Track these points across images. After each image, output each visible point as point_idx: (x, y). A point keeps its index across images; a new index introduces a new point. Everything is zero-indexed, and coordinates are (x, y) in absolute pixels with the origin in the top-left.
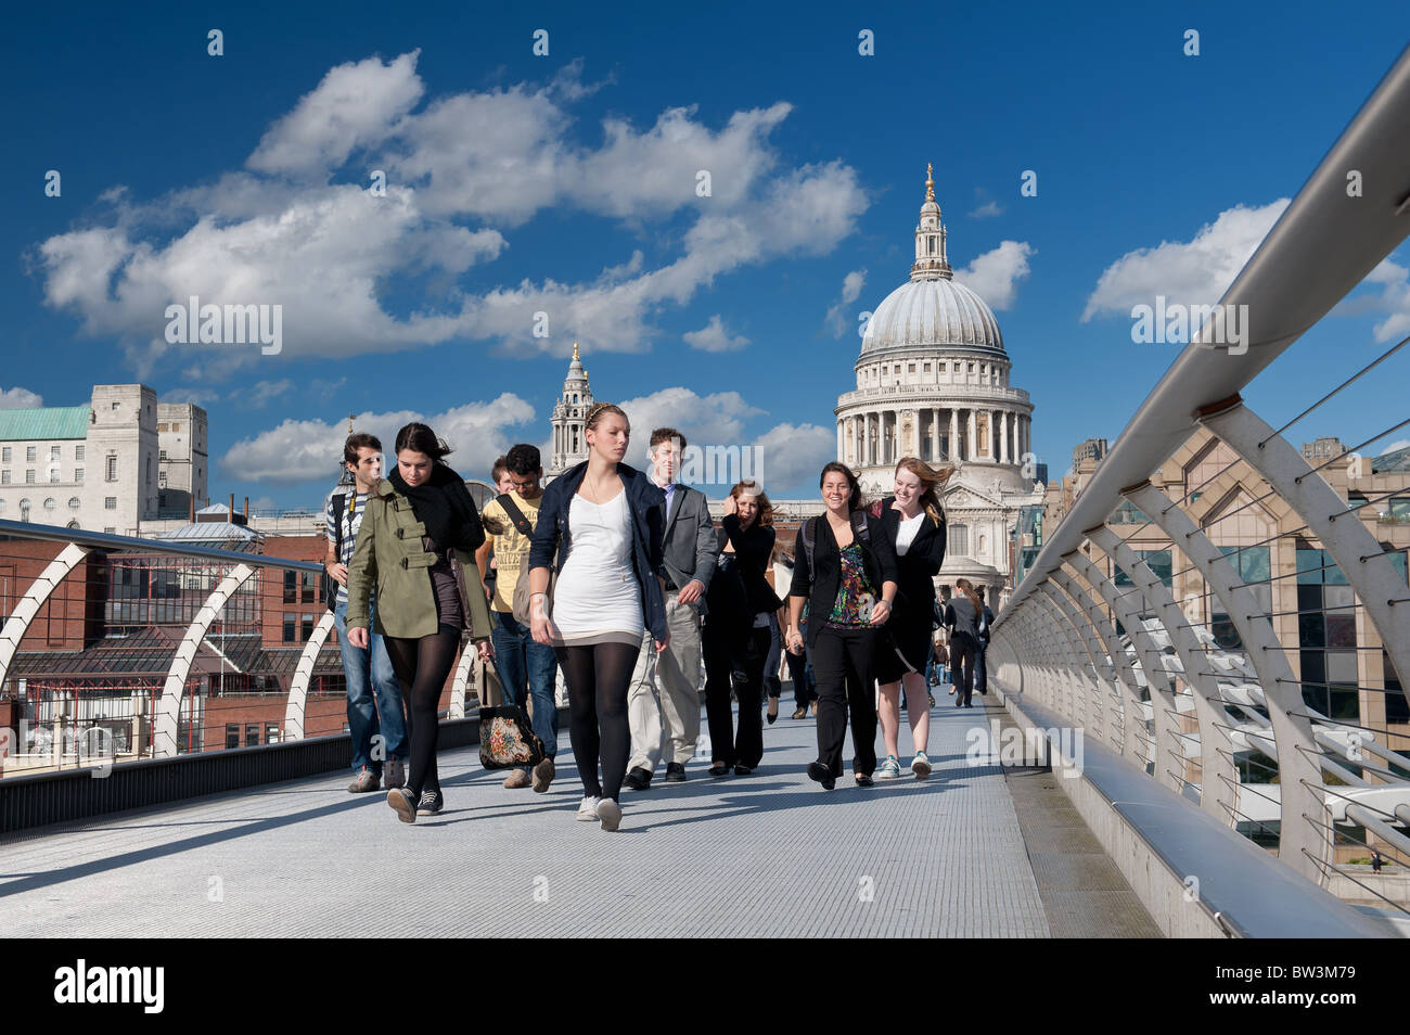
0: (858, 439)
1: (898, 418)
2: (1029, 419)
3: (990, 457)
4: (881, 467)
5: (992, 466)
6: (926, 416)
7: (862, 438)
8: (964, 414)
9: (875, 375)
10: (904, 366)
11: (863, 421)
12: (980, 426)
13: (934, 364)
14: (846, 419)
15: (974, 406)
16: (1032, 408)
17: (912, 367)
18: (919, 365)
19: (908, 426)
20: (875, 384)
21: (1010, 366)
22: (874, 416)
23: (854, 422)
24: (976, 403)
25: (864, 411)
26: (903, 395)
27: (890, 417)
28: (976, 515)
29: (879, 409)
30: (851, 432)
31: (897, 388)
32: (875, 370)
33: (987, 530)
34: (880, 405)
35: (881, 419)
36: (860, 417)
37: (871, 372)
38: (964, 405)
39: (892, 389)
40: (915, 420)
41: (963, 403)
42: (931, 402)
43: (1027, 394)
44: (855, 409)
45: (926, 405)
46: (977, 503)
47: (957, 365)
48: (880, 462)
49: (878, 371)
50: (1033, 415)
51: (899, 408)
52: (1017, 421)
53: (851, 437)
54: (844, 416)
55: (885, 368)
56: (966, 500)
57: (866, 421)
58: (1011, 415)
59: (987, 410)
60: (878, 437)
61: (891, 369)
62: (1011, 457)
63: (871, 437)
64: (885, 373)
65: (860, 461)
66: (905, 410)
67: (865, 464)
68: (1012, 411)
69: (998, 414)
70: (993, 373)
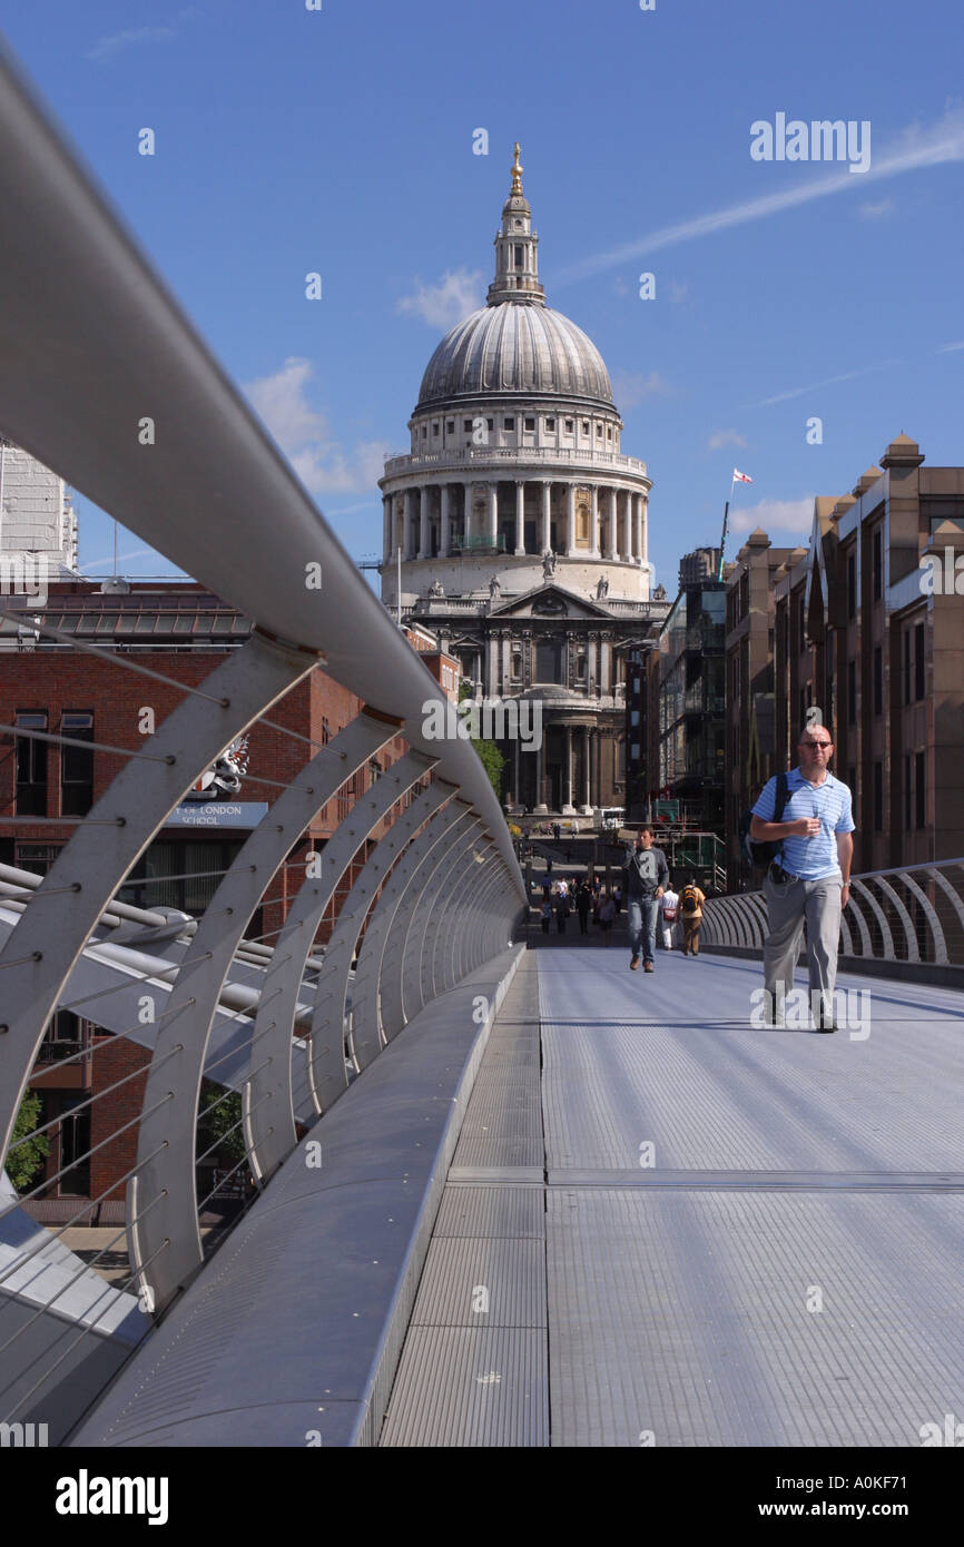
0: (412, 521)
1: (468, 494)
3: (597, 555)
5: (594, 562)
6: (507, 491)
7: (416, 520)
8: (560, 491)
9: (436, 433)
11: (419, 496)
12: (584, 508)
13: (519, 421)
14: (396, 493)
15: (570, 480)
19: (482, 506)
20: (438, 446)
22: (434, 491)
23: (407, 499)
24: (577, 476)
25: (419, 482)
26: (477, 463)
27: (458, 491)
28: (572, 632)
29: (443, 480)
30: (401, 512)
31: (468, 453)
32: (436, 427)
33: (589, 650)
34: (443, 475)
35: (444, 495)
36: (414, 493)
37: (430, 430)
38: (561, 479)
39: (461, 454)
40: (493, 495)
41: (556, 475)
42: (513, 472)
44: (408, 479)
45: (507, 477)
46: (575, 615)
47: (551, 423)
49: (441, 428)
51: (470, 481)
52: (630, 502)
53: (402, 519)
54: (392, 488)
55: (451, 425)
56: (559, 608)
57: (424, 496)
58: (622, 494)
59: (591, 487)
60: (440, 519)
61: (459, 426)
62: (621, 551)
63: (430, 519)
64: (451, 431)
65: (414, 551)
66: (478, 482)
67: (421, 556)
68: (624, 487)
69: (604, 492)
70: (600, 435)
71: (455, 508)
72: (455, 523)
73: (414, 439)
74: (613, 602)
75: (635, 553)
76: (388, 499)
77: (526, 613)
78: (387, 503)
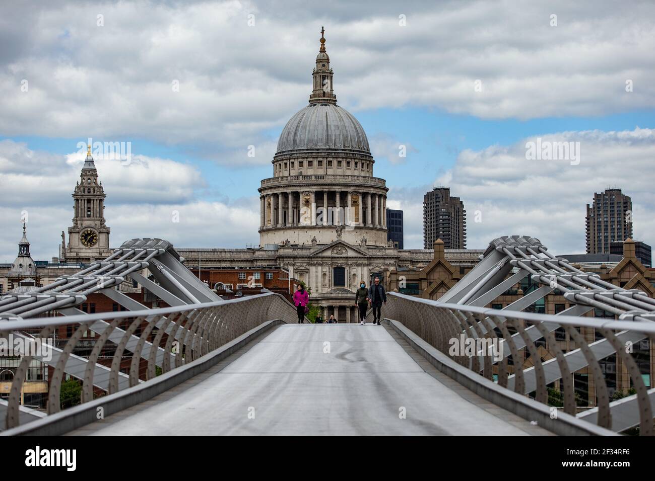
0: (275, 209)
1: (301, 197)
2: (385, 197)
3: (362, 225)
4: (290, 228)
5: (360, 228)
6: (319, 196)
7: (277, 209)
8: (344, 195)
9: (286, 167)
10: (305, 163)
11: (278, 197)
12: (355, 202)
13: (325, 162)
14: (267, 195)
15: (350, 190)
16: (387, 190)
17: (310, 164)
18: (315, 163)
19: (308, 202)
20: (286, 174)
21: (373, 162)
22: (285, 195)
23: (272, 198)
24: (352, 188)
25: (279, 191)
26: (305, 182)
27: (296, 195)
28: (350, 262)
29: (289, 190)
30: (269, 204)
31: (301, 177)
32: (286, 164)
33: (357, 270)
34: (289, 188)
35: (290, 197)
36: (276, 196)
37: (283, 165)
38: (344, 189)
39: (297, 177)
40: (312, 197)
41: (342, 187)
42: (322, 187)
43: (384, 181)
44: (273, 190)
45: (319, 189)
46: (351, 253)
47: (339, 162)
48: (289, 225)
49: (288, 165)
50: (388, 194)
51: (302, 190)
52: (377, 199)
53: (270, 207)
54: (265, 193)
55: (293, 163)
56: (344, 251)
57: (280, 198)
58: (373, 196)
59: (358, 192)
60: (288, 208)
61: (297, 164)
62: (373, 222)
63: (283, 208)
64: (293, 166)
65: (276, 224)
66: (306, 191)
67: (279, 226)
68: (375, 192)
69: (364, 195)
70: (362, 167)
71: (295, 204)
72: (295, 210)
73: (275, 169)
74: (369, 248)
75: (380, 223)
76: (263, 197)
77: (328, 253)
78: (263, 200)
